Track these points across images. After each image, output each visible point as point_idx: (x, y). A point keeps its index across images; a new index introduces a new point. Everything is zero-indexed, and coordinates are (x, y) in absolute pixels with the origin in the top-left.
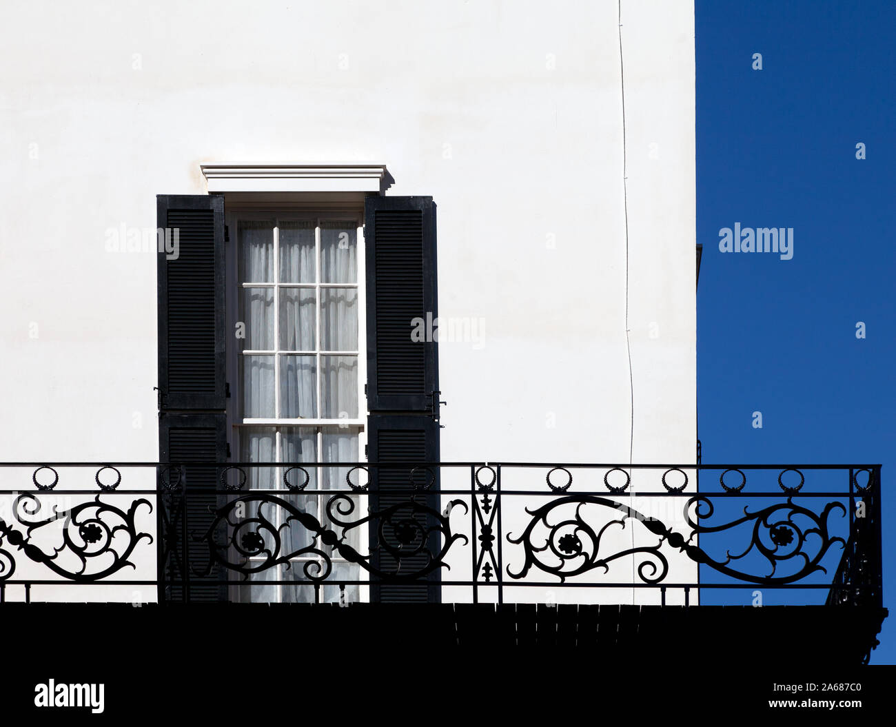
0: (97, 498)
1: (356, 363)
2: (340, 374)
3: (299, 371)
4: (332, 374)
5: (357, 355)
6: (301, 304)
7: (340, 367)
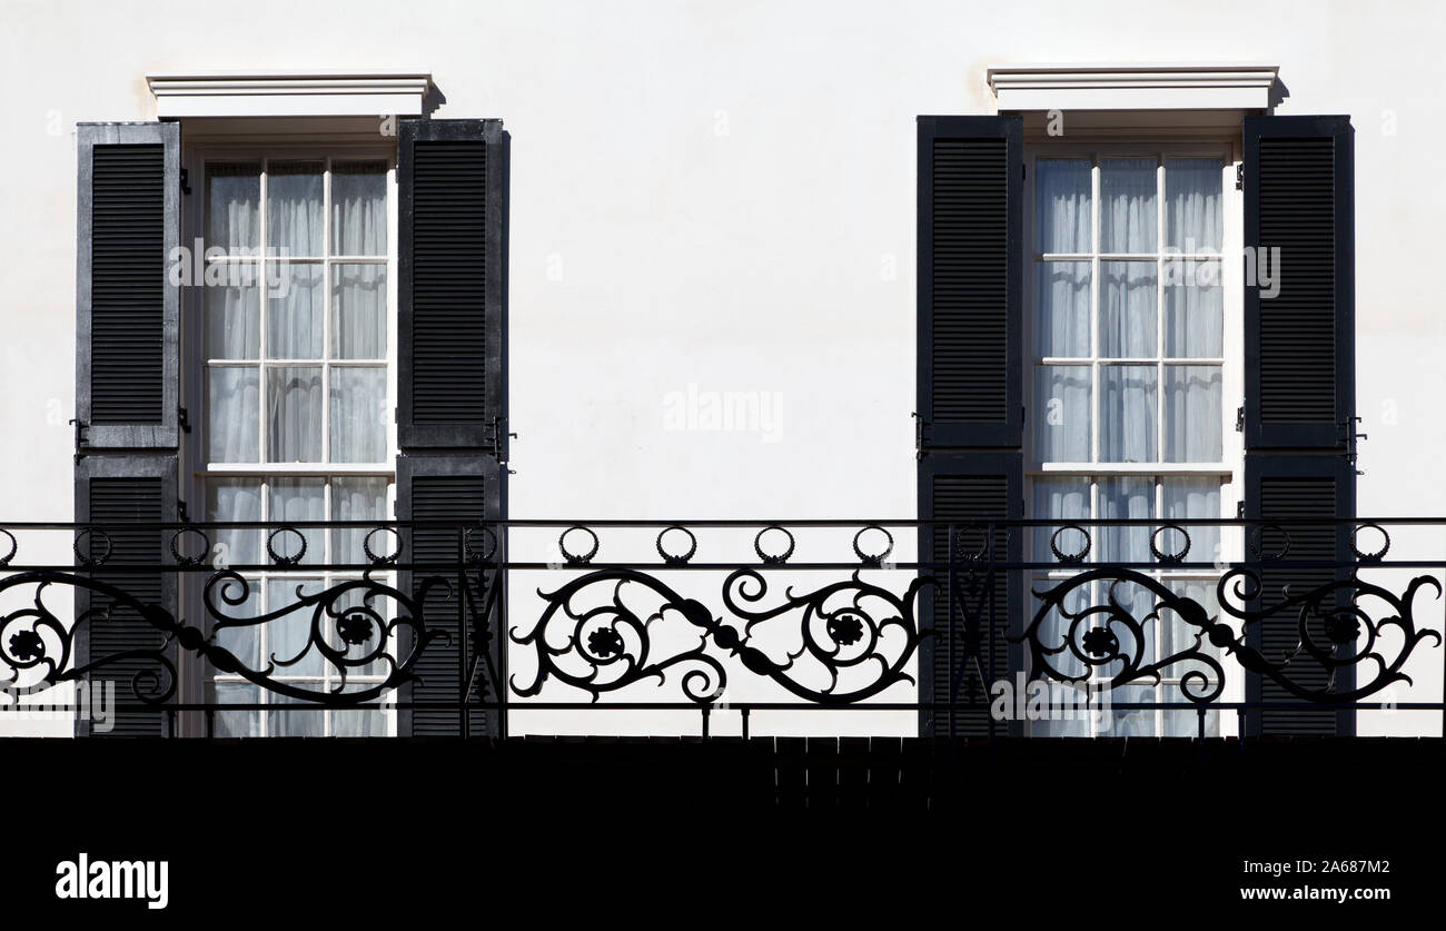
0: (855, 576)
1: (1218, 378)
2: (1190, 396)
3: (1125, 391)
4: (1178, 395)
5: (1221, 365)
6: (1130, 287)
7: (1191, 384)
